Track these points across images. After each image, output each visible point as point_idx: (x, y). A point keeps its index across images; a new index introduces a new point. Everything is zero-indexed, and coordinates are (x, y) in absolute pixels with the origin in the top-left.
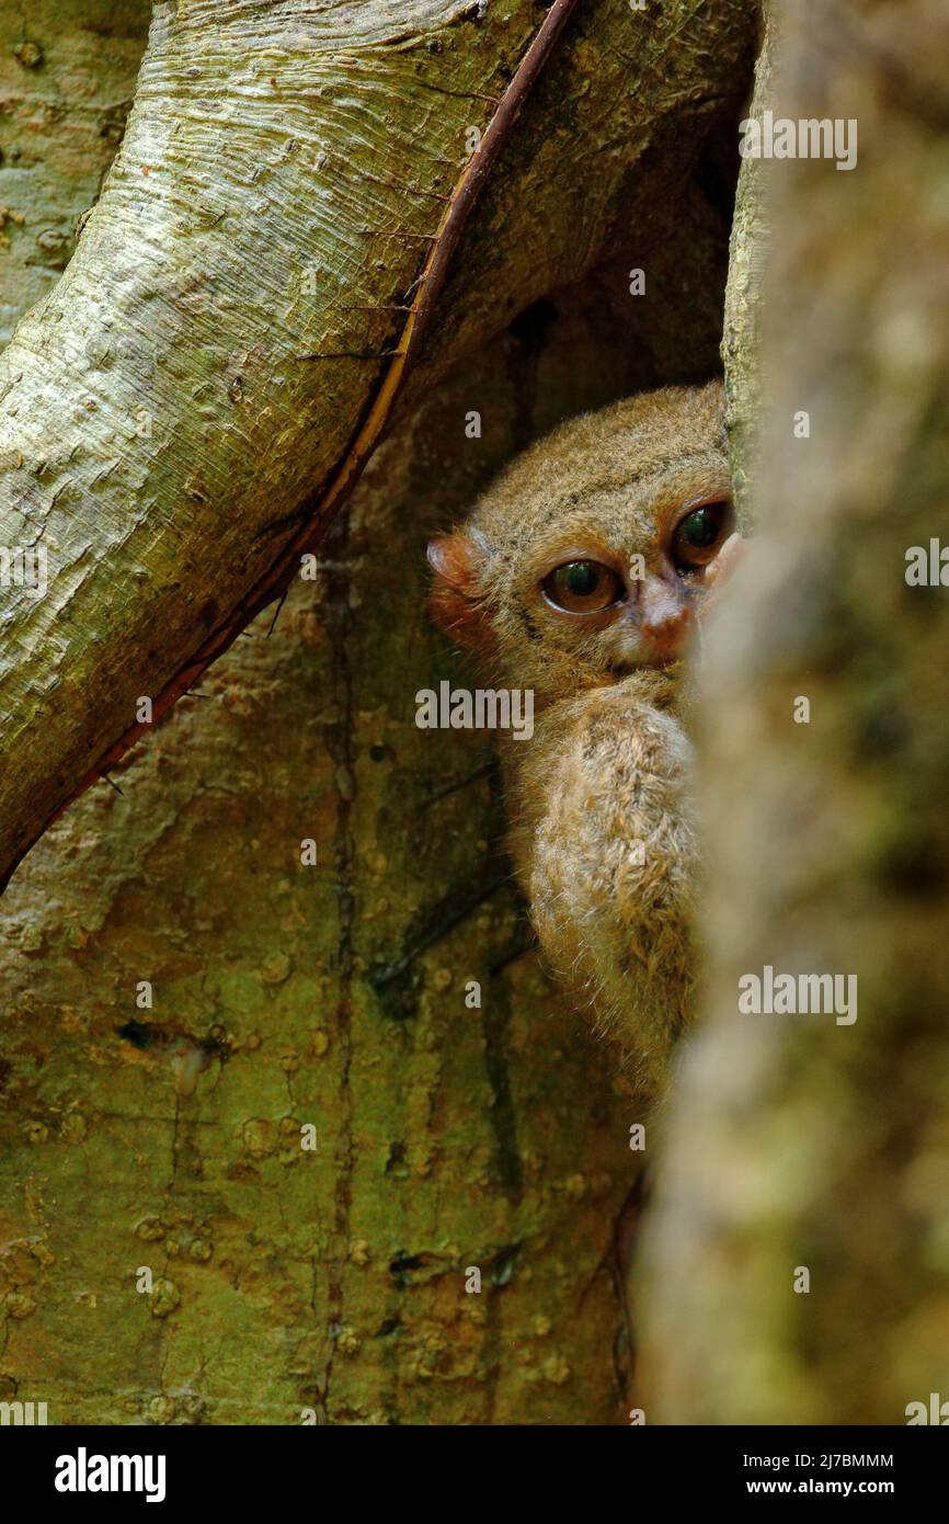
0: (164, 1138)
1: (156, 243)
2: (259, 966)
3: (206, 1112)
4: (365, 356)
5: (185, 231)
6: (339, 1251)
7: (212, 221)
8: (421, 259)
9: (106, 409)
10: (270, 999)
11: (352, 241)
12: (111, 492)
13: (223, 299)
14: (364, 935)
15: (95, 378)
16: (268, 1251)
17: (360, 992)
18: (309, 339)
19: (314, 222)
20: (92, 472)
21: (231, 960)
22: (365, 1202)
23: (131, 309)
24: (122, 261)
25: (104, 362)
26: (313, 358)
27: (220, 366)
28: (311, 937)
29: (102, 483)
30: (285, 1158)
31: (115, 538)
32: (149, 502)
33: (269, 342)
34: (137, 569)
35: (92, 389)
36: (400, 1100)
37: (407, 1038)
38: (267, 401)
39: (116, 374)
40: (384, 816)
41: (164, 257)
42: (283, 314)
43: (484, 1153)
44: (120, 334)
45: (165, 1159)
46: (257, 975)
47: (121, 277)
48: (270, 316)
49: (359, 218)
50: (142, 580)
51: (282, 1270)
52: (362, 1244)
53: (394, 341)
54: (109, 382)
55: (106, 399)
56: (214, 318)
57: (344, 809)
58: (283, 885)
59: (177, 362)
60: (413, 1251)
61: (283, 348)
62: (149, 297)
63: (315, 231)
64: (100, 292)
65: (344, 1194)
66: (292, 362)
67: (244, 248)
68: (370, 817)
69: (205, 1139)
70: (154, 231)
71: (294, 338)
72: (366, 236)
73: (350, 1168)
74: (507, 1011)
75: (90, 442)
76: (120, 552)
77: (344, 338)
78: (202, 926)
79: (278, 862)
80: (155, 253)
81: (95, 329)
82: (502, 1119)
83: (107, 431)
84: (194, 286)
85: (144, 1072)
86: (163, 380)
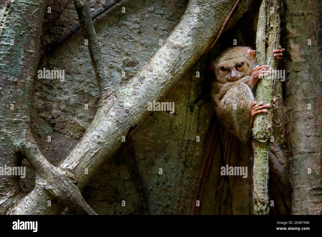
0: (169, 124)
1: (195, 22)
2: (180, 105)
3: (173, 121)
4: (214, 38)
5: (199, 21)
6: (184, 138)
7: (202, 20)
8: (221, 27)
9: (189, 41)
10: (181, 109)
11: (215, 24)
12: (189, 51)
13: (202, 30)
14: (190, 102)
15: (188, 37)
16: (177, 138)
17: (189, 109)
18: (210, 35)
19: (212, 22)
20: (188, 49)
21: (177, 103)
22: (186, 133)
23: (192, 29)
24: (191, 24)
25: (189, 36)
26: (210, 38)
27: (201, 38)
28: (185, 102)
29: (189, 50)
30: (180, 127)
31: (189, 57)
32: (193, 53)
33: (206, 35)
34: (191, 60)
35: (188, 39)
36: (191, 121)
37: (192, 114)
38: (205, 42)
39: (191, 37)
40: (194, 88)
41: (196, 24)
42: (208, 32)
43: (196, 128)
44: (191, 32)
45: (169, 126)
46: (180, 106)
47: (191, 26)
48: (207, 32)
49: (217, 22)
50: (191, 62)
51: (178, 140)
52: (186, 138)
53: (217, 36)
54: (190, 38)
55: (189, 40)
56: (201, 32)
57: (190, 87)
58: (183, 95)
59: (197, 37)
60: (190, 139)
61: (208, 36)
62: (195, 28)
63: (212, 23)
64: (188, 27)
65: (185, 132)
66: (208, 38)
67: (205, 24)
68: (192, 88)
69: (173, 124)
70: (195, 21)
71: (209, 35)
72: (217, 24)
73: (185, 129)
74: (200, 112)
75: (188, 45)
76: (189, 58)
77: (213, 36)
78: (175, 99)
79: (183, 93)
80: (195, 23)
81: (188, 32)
82: (198, 124)
83: (189, 44)
84: (199, 28)
85: (168, 116)
86: (196, 38)
